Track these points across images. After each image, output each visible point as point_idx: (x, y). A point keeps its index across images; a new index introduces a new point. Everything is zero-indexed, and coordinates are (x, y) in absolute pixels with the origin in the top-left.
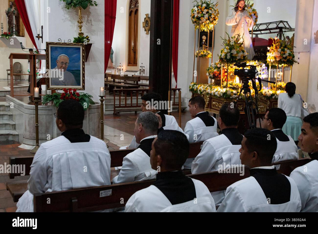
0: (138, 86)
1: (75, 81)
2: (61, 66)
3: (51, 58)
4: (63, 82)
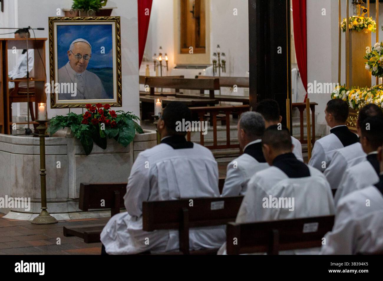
0: (214, 100)
1: (104, 90)
2: (77, 60)
3: (58, 45)
4: (80, 92)
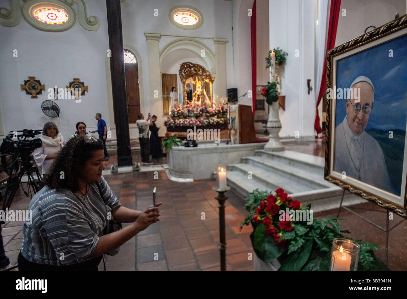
4: (355, 166)
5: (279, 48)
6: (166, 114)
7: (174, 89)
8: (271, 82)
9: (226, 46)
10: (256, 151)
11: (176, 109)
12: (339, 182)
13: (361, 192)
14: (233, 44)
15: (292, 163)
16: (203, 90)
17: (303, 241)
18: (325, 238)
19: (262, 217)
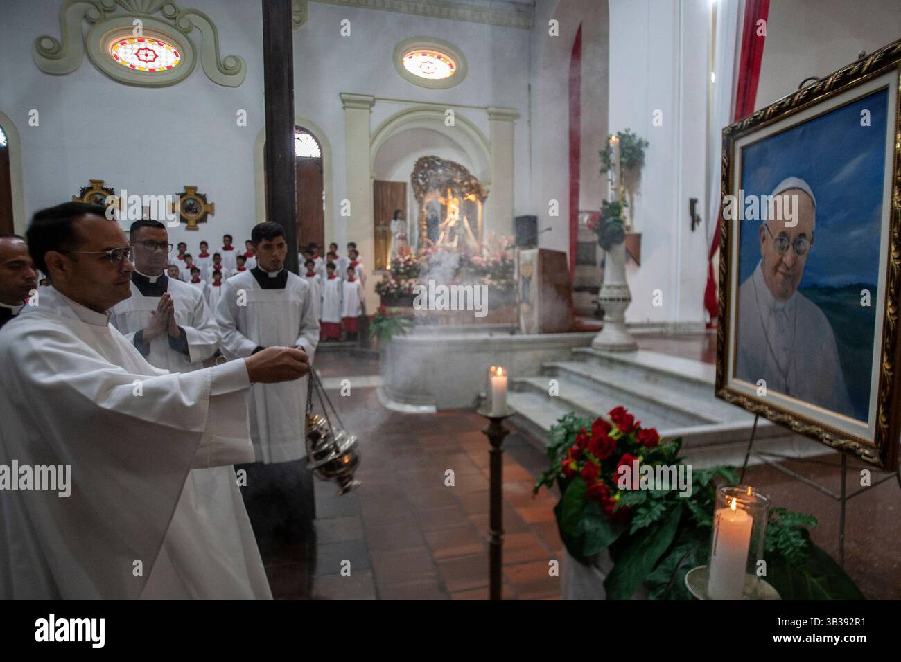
4: (778, 366)
5: (629, 129)
6: (379, 267)
7: (400, 215)
8: (609, 201)
9: (514, 124)
10: (574, 350)
11: (403, 257)
12: (745, 399)
13: (790, 418)
14: (529, 121)
15: (653, 376)
16: (462, 218)
17: (664, 509)
18: (708, 502)
19: (578, 465)
